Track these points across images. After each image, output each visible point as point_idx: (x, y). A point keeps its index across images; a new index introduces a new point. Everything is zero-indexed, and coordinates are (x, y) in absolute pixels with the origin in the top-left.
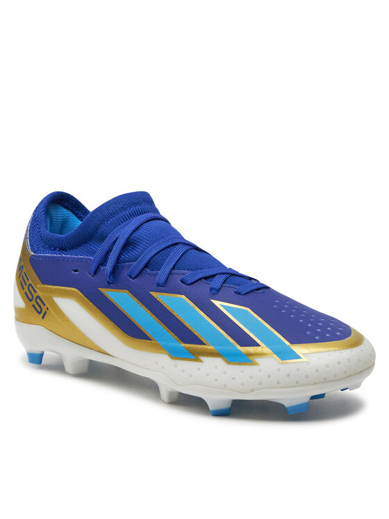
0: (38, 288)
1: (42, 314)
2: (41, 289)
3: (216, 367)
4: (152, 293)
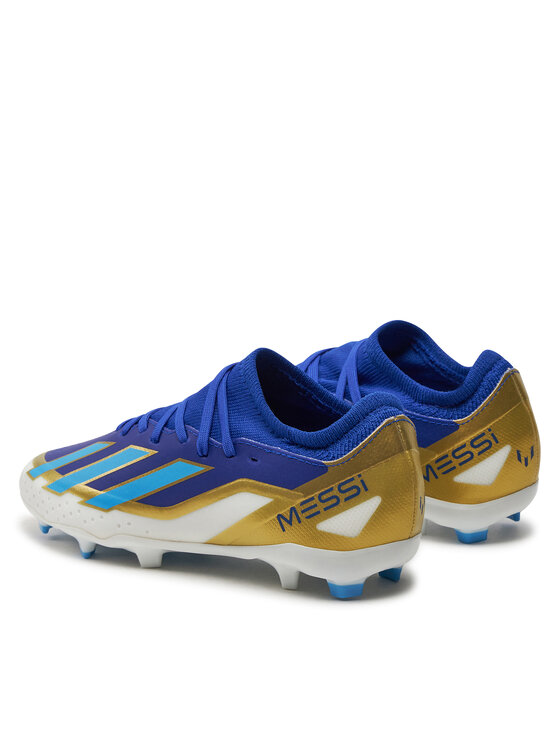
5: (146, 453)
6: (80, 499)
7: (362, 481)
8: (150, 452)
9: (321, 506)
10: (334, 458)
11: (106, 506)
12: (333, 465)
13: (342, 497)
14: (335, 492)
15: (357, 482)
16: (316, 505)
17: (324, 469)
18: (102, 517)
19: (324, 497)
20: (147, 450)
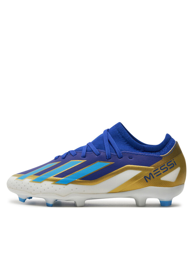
5: (81, 162)
6: (52, 182)
7: (174, 162)
8: (83, 161)
9: (161, 171)
10: (163, 154)
11: (66, 183)
12: (164, 156)
13: (169, 167)
14: (166, 166)
15: (173, 162)
16: (159, 171)
17: (161, 158)
18: (64, 187)
19: (162, 168)
20: (81, 161)
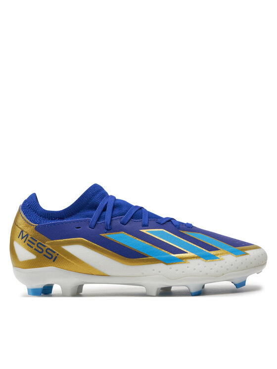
0: (47, 244)
1: (53, 259)
2: (48, 244)
3: (199, 264)
4: (141, 230)
